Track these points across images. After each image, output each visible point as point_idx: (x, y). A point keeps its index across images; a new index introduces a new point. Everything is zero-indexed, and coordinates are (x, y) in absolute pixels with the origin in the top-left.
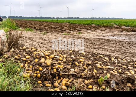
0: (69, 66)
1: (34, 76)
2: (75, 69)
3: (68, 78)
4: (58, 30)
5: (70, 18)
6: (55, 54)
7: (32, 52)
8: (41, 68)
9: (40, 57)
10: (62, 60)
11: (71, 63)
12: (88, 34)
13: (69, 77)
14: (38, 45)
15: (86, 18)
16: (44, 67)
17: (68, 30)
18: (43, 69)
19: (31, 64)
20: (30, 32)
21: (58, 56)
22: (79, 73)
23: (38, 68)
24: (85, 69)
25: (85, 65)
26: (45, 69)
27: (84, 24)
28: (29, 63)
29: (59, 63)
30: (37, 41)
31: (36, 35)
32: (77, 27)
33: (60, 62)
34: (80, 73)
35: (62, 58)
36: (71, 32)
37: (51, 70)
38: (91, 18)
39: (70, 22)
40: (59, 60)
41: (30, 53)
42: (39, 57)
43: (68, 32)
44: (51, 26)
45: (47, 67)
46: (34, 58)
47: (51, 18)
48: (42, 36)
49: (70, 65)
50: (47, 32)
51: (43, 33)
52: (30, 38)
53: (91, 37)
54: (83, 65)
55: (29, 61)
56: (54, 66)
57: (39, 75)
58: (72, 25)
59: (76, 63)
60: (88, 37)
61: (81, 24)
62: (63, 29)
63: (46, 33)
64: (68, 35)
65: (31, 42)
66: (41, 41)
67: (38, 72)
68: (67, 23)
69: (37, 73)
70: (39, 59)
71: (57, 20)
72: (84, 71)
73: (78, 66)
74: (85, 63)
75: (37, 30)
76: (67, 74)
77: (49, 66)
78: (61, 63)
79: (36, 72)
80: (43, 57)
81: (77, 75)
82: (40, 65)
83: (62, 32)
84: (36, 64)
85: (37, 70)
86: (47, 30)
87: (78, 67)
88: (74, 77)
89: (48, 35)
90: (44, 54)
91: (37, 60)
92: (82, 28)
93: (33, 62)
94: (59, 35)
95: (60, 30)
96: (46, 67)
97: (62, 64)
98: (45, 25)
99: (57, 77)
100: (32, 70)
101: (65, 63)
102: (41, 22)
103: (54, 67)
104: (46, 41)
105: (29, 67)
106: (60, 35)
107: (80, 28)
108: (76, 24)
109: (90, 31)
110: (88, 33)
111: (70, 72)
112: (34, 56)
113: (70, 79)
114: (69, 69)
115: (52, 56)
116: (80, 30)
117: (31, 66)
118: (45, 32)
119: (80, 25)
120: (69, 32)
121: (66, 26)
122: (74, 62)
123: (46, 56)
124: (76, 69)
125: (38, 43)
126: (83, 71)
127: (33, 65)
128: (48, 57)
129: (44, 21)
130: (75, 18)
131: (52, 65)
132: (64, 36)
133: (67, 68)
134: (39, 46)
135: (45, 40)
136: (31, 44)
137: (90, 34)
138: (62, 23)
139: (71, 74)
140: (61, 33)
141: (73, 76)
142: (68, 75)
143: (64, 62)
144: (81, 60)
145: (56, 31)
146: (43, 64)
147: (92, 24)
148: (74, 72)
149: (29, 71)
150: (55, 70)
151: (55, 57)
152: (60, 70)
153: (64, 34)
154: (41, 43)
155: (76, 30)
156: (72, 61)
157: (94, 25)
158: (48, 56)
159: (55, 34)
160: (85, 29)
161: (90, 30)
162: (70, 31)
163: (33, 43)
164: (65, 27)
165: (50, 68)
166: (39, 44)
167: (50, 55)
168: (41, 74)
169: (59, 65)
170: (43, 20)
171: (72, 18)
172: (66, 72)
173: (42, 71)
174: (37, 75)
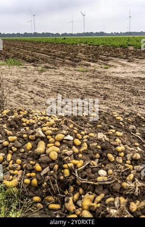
0: (95, 163)
1: (26, 184)
2: (107, 170)
3: (93, 192)
4: (67, 61)
5: (87, 34)
6: (65, 132)
7: (20, 120)
8: (38, 167)
9: (37, 138)
10: (79, 146)
11: (98, 155)
12: (123, 68)
13: (97, 191)
14: (32, 98)
15: (117, 34)
16: (44, 163)
17: (85, 60)
18: (43, 169)
19: (19, 156)
20: (15, 69)
21: (71, 135)
22: (116, 181)
23: (33, 165)
24: (129, 172)
25: (129, 162)
26: (47, 169)
27: (115, 47)
28: (14, 152)
29: (74, 153)
30: (29, 90)
31: (26, 73)
32: (101, 54)
33: (76, 150)
34: (119, 181)
35: (80, 140)
36: (90, 65)
37: (58, 170)
38: (127, 34)
39: (89, 43)
40: (74, 144)
41: (17, 123)
42: (35, 138)
43: (85, 65)
44: (54, 52)
45: (51, 164)
46: (25, 140)
47: (53, 35)
48: (38, 76)
49: (96, 158)
50: (47, 67)
51: (40, 68)
52: (17, 83)
53: (128, 75)
54: (123, 161)
55: (15, 149)
56: (64, 163)
57: (35, 181)
58: (93, 48)
59: (110, 156)
60: (123, 76)
61: (108, 46)
62: (75, 57)
63: (44, 69)
64: (86, 71)
65: (17, 92)
66: (37, 88)
67: (33, 174)
68: (83, 45)
69: (30, 177)
70: (33, 143)
71: (65, 39)
72: (126, 176)
73: (113, 162)
74: (129, 156)
75: (29, 61)
76: (92, 183)
77: (53, 161)
78: (78, 154)
79: (28, 174)
80: (42, 139)
81: (112, 186)
82: (36, 157)
83: (74, 66)
84: (28, 156)
85: (31, 171)
86: (46, 62)
87: (112, 165)
88: (106, 191)
89: (48, 72)
90: (44, 132)
91: (29, 145)
92: (110, 56)
93: (23, 150)
94: (69, 72)
95: (70, 60)
96: (48, 163)
97: (80, 155)
98: (42, 49)
99: (72, 188)
100: (22, 169)
101: (87, 154)
102: (34, 43)
103: (65, 166)
104: (45, 89)
105: (15, 162)
106: (71, 72)
107: (108, 56)
108: (99, 46)
109: (125, 62)
110: (123, 65)
111: (99, 179)
112: (25, 136)
113: (98, 195)
114: (95, 171)
115: (60, 136)
116: (108, 60)
117: (19, 161)
118: (43, 65)
119: (106, 48)
120: (87, 65)
121: (81, 52)
122: (105, 152)
123: (49, 137)
124: (110, 171)
125: (30, 94)
126: (124, 176)
127: (22, 158)
128: (51, 140)
129: (40, 42)
130: (97, 34)
131: (61, 160)
132: (78, 73)
133: (92, 168)
134: (32, 101)
135: (43, 86)
136: (19, 96)
137: (126, 67)
138: (73, 44)
139: (100, 185)
140: (72, 68)
141: (104, 189)
142: (94, 186)
143: (85, 153)
144: (119, 148)
145: (63, 64)
146: (43, 158)
147: (129, 45)
148: (106, 179)
149: (16, 172)
150: (67, 172)
151: (66, 138)
152: (76, 172)
153: (78, 71)
154: (37, 94)
155: (101, 61)
156: (100, 151)
157: (131, 48)
158: (51, 135)
159: (62, 70)
160: (116, 57)
161: (125, 59)
162: (89, 61)
163: (23, 94)
164: (80, 54)
165: (56, 166)
166: (33, 95)
167: (55, 135)
168: (38, 180)
169: (75, 158)
170: (39, 38)
171: (91, 34)
172: (90, 179)
173: (40, 172)
174: (31, 180)
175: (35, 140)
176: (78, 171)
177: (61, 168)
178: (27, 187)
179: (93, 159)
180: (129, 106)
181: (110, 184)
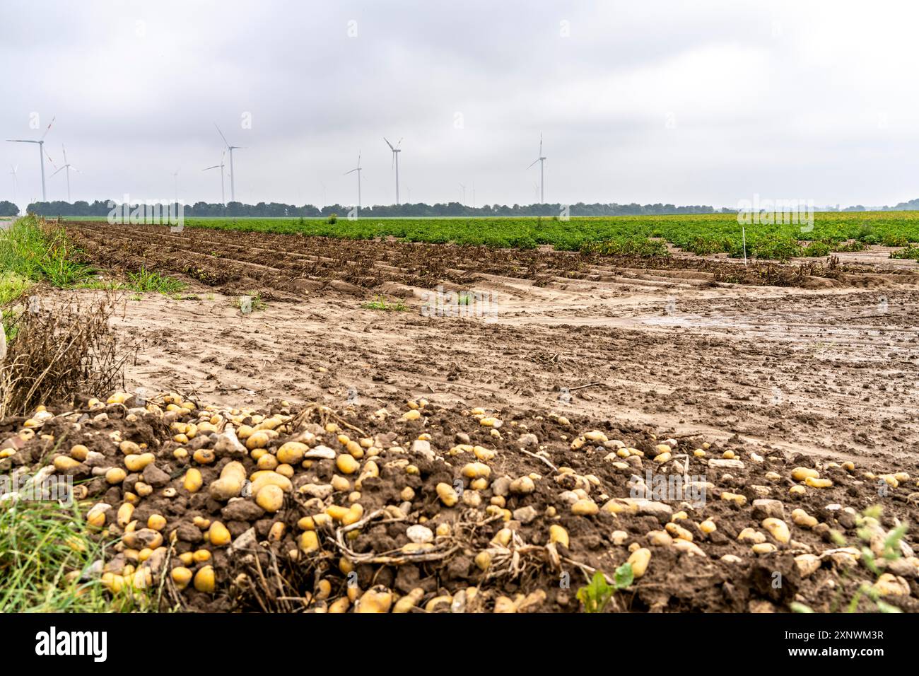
0: (401, 512)
1: (177, 582)
2: (434, 528)
3: (392, 586)
4: (335, 282)
5: (407, 209)
6: (308, 436)
7: (167, 428)
8: (219, 532)
9: (219, 456)
10: (354, 475)
11: (408, 492)
12: (518, 302)
13: (400, 583)
14: (211, 377)
15: (505, 210)
16: (238, 520)
17: (396, 279)
18: (234, 537)
19: (159, 508)
20: (159, 301)
21: (328, 445)
22: (460, 552)
23: (204, 530)
24: (497, 524)
25: (500, 500)
26: (249, 535)
27: (494, 245)
28: (143, 498)
29: (335, 490)
30: (203, 356)
31: (196, 315)
32: (450, 264)
33: (342, 482)
34: (468, 552)
35: (357, 459)
36: (411, 295)
37: (283, 537)
38: (535, 209)
39: (412, 235)
40: (338, 471)
41: (156, 433)
42: (212, 458)
43: (395, 294)
44: (295, 259)
45: (262, 524)
46: (180, 466)
47: (293, 210)
48: (236, 321)
49: (402, 501)
50: (269, 298)
52: (162, 339)
53: (533, 320)
54: (483, 498)
55: (144, 489)
56: (302, 515)
57: (207, 575)
58: (423, 250)
59: (444, 488)
60: (516, 323)
61: (474, 244)
62: (364, 273)
63: (259, 303)
64: (399, 310)
65: (164, 362)
66: (228, 351)
67: (203, 554)
68: (392, 239)
69: (193, 565)
70: (207, 472)
71: (333, 222)
72: (490, 536)
73: (453, 507)
74: (499, 486)
75: (209, 282)
76: (385, 559)
77: (270, 514)
78: (347, 493)
79: (187, 557)
80: (236, 456)
81: (446, 568)
82: (216, 507)
83: (359, 295)
84: (188, 507)
85: (195, 545)
86: (268, 284)
87: (452, 515)
88: (429, 581)
89: (270, 313)
90: (243, 439)
91: (193, 478)
92: (479, 269)
93: (171, 492)
94: (340, 313)
95: (348, 280)
96: (252, 520)
97: (355, 496)
98: (255, 251)
99: (324, 586)
100: (165, 543)
101: (375, 489)
102: (229, 233)
103: (306, 521)
104: (257, 354)
105: (143, 522)
106: (347, 313)
107: (471, 270)
108: (445, 242)
109: (525, 286)
110: (519, 294)
111: (407, 548)
112: (181, 452)
113: (403, 593)
114: (397, 532)
115: (294, 448)
116: (471, 281)
117: (157, 519)
118: (255, 293)
119: (467, 248)
120: (402, 295)
121: (385, 258)
122: (432, 479)
123: (256, 452)
124: (444, 528)
125: (206, 367)
126: (483, 536)
127: (169, 513)
128: (264, 457)
129: (248, 231)
130: (439, 209)
131: (292, 504)
132: (371, 315)
133: (387, 525)
134: (213, 384)
135: (251, 346)
136: (166, 372)
137: (527, 301)
138: (360, 237)
139: (410, 563)
140: (351, 302)
141: (422, 575)
142: (393, 570)
143: (370, 488)
144: (475, 468)
145: (322, 290)
146: (235, 505)
147: (540, 241)
148: (429, 547)
149: (146, 552)
150: (310, 541)
151: (312, 453)
152: (339, 534)
153: (372, 308)
154: (229, 367)
155: (448, 282)
156: (416, 479)
157: (546, 249)
158: (266, 447)
159: (318, 305)
160: (497, 272)
161: (525, 277)
162: (410, 284)
163: (180, 368)
164: (380, 264)
165: (278, 528)
166: (214, 371)
167: (279, 445)
168: (217, 570)
169: (337, 502)
170: (244, 221)
171: (421, 209)
172: (381, 549)
173: (223, 548)
174: (195, 573)
175: (211, 464)
176: (345, 534)
177: (293, 531)
178: (183, 592)
179: (392, 501)
180: (526, 394)
181: (439, 561)
